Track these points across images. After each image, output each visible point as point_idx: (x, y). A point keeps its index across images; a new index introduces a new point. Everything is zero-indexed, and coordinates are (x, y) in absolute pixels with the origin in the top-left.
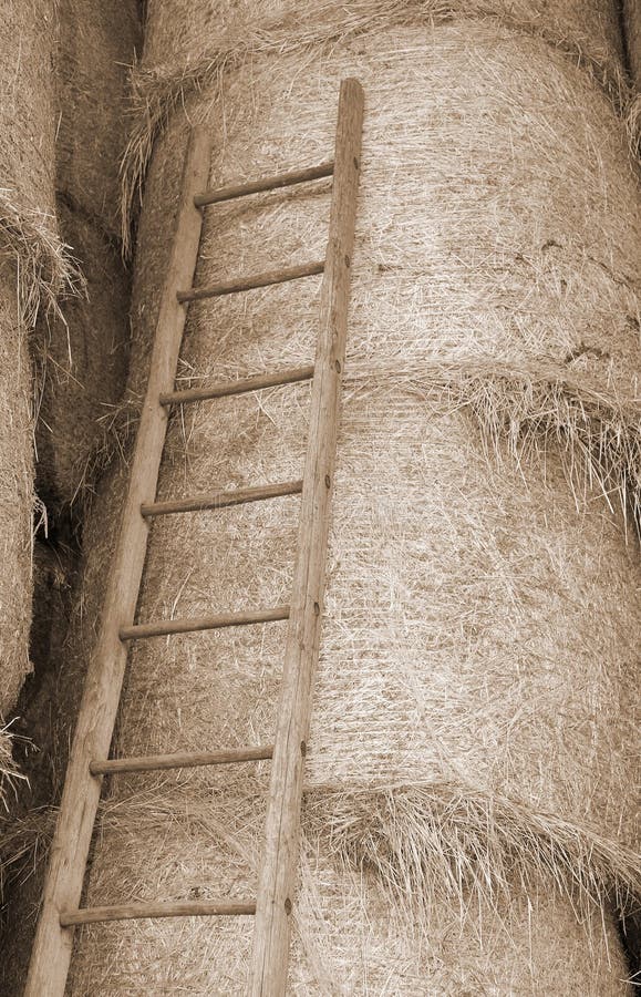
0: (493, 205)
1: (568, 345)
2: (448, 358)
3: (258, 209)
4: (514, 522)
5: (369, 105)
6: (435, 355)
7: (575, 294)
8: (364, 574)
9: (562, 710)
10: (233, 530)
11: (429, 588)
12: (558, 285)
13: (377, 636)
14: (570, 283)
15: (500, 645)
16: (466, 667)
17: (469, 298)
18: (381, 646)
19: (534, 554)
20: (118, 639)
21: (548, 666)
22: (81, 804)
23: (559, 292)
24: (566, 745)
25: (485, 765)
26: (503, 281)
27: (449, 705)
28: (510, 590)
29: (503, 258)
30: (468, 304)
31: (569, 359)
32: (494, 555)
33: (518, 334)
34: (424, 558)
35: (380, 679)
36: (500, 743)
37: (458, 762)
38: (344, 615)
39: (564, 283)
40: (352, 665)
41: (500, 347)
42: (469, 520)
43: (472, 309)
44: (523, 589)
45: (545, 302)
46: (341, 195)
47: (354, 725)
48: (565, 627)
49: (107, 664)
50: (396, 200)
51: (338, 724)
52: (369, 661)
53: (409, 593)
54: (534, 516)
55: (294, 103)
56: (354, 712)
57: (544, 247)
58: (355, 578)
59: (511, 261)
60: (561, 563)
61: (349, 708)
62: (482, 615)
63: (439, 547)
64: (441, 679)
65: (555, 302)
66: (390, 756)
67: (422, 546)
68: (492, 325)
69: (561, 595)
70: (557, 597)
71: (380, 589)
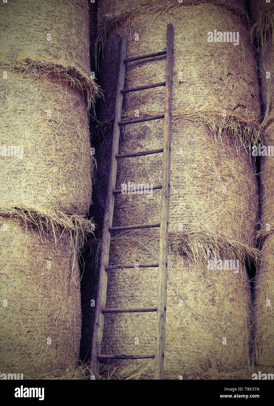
0: (212, 63)
1: (235, 105)
2: (200, 109)
4: (220, 157)
5: (175, 31)
6: (196, 108)
7: (237, 89)
8: (179, 174)
9: (234, 210)
10: (140, 161)
11: (197, 178)
12: (232, 87)
13: (183, 191)
14: (235, 86)
15: (217, 193)
16: (208, 199)
17: (206, 92)
18: (184, 194)
19: (225, 167)
20: (112, 194)
21: (230, 198)
22: (107, 239)
23: (232, 89)
24: (235, 220)
25: (213, 226)
26: (216, 86)
27: (203, 210)
28: (219, 177)
29: (216, 79)
30: (206, 93)
31: (235, 109)
32: (215, 167)
33: (220, 102)
34: (195, 169)
35: (185, 204)
36: (217, 220)
37: (206, 226)
38: (174, 186)
39: (233, 86)
40: (176, 200)
41: (215, 106)
42: (208, 157)
43: (207, 95)
44: (223, 177)
45: (228, 92)
46: (169, 62)
47: (177, 216)
48: (234, 187)
49: (110, 201)
50: (184, 62)
51: (173, 216)
52: (181, 198)
53: (191, 179)
54: (225, 155)
55: (152, 30)
56: (177, 212)
57: (228, 75)
58: (176, 175)
59: (218, 80)
60: (233, 169)
61: (176, 211)
62: (211, 185)
63: (199, 166)
64: (201, 203)
65: (231, 92)
66: (188, 224)
67: (195, 165)
68: (213, 99)
69: (233, 178)
70: (232, 178)
71: (183, 178)
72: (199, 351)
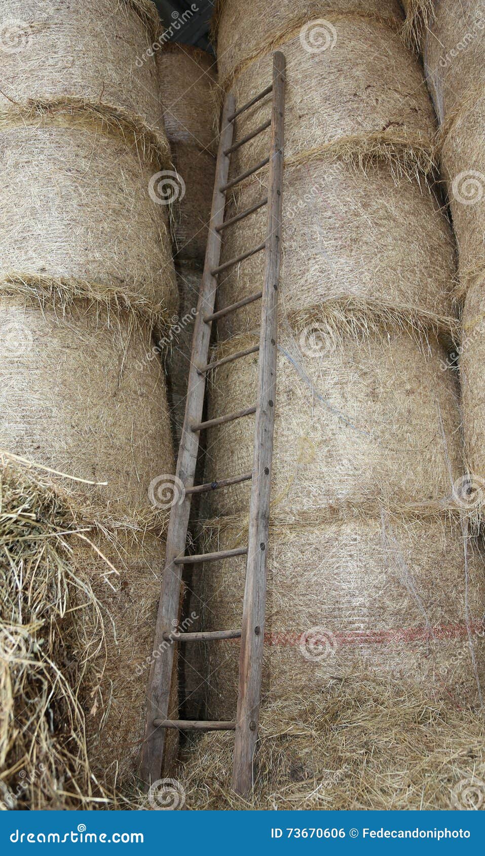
0: (342, 79)
1: (383, 123)
2: (332, 142)
3: (252, 114)
4: (369, 196)
5: (288, 60)
6: (326, 142)
7: (383, 103)
8: (306, 230)
9: (399, 264)
11: (334, 228)
12: (374, 101)
13: (314, 251)
14: (380, 99)
15: (367, 243)
16: (353, 254)
17: (336, 117)
18: (316, 254)
19: (379, 207)
20: (210, 275)
21: (390, 248)
22: (201, 333)
23: (375, 104)
24: (403, 277)
25: (364, 289)
26: (349, 106)
27: (347, 269)
28: (369, 222)
29: (348, 96)
30: (336, 118)
31: (384, 129)
32: (361, 211)
33: (360, 124)
34: (330, 218)
35: (317, 267)
36: (370, 279)
37: (353, 290)
38: (300, 247)
39: (377, 100)
40: (305, 265)
41: (353, 130)
42: (349, 199)
43: (338, 120)
44: (376, 221)
45: (369, 108)
46: (276, 92)
47: (309, 286)
48: (398, 232)
49: (207, 283)
50: (303, 90)
51: (303, 288)
52: (313, 261)
53: (325, 232)
54: (378, 193)
55: (260, 71)
56: (308, 281)
57: (366, 88)
58: (302, 232)
59: (352, 97)
60: (393, 209)
61: (306, 281)
62: (358, 234)
63: (336, 212)
64: (342, 261)
65: (374, 108)
66: (325, 294)
67: (329, 214)
68: (348, 123)
69: (394, 221)
70: (392, 222)
71: (313, 233)
72: (357, 473)
